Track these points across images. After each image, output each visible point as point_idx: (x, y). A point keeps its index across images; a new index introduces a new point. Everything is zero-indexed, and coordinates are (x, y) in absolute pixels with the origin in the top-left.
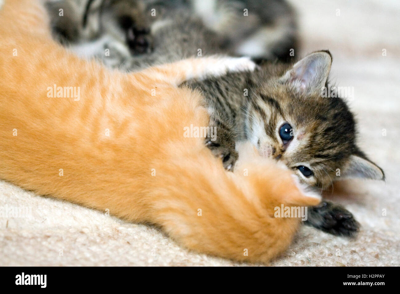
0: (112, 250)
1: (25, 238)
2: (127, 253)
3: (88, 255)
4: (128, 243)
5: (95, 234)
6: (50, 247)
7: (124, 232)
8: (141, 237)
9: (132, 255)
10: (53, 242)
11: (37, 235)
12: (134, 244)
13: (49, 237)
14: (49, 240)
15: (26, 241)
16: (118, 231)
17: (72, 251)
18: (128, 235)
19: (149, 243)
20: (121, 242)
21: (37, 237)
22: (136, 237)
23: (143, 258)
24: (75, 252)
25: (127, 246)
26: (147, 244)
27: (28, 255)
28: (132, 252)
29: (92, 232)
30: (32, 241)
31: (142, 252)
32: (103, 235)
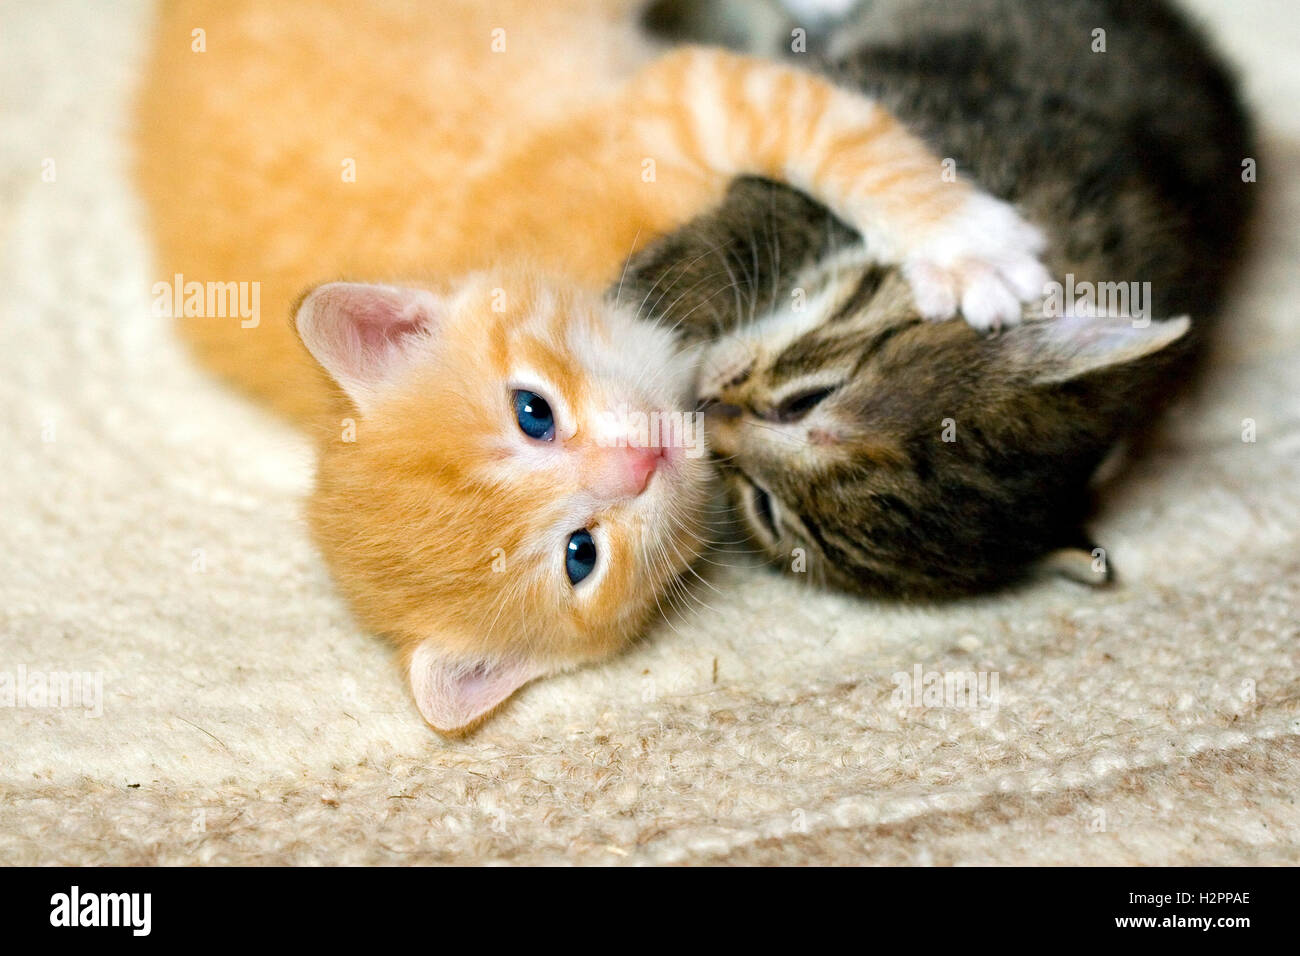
0: (1058, 693)
1: (776, 705)
2: (1108, 690)
3: (983, 722)
4: (1108, 657)
5: (1001, 650)
6: (859, 718)
7: (1092, 623)
8: (1148, 628)
9: (1123, 697)
10: (866, 702)
11: (815, 688)
12: (1128, 658)
13: (851, 687)
14: (854, 696)
15: (777, 716)
16: (1072, 625)
17: (931, 720)
18: (1104, 631)
19: (1174, 645)
20: (1084, 658)
21: (814, 695)
22: (1132, 633)
23: (1159, 698)
24: (943, 723)
25: (1106, 669)
26: (1168, 650)
27: (792, 759)
28: (1123, 687)
29: (988, 644)
30: (799, 712)
31: (1157, 678)
32: (1022, 646)
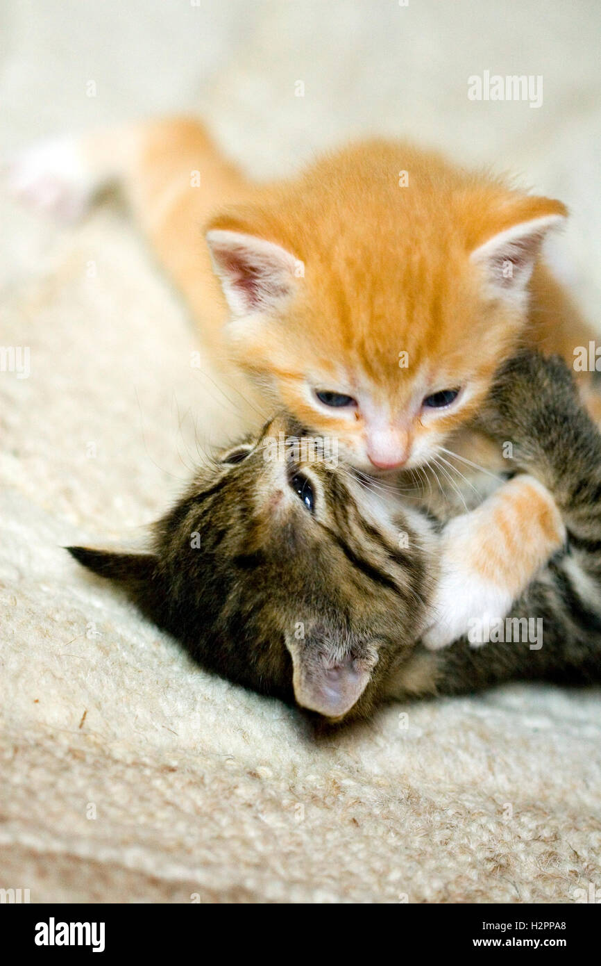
0: (311, 832)
1: (116, 762)
2: (346, 845)
3: (252, 833)
4: (354, 821)
5: (283, 786)
6: (169, 794)
7: (353, 793)
8: (390, 812)
9: (354, 855)
10: (178, 785)
11: (147, 760)
12: (368, 829)
13: (173, 770)
14: (171, 777)
15: (115, 769)
16: (338, 788)
17: (217, 816)
18: (358, 802)
19: (403, 832)
20: (338, 815)
21: (145, 765)
22: (377, 811)
23: (378, 865)
24: (225, 821)
25: (350, 829)
26: (397, 833)
27: (112, 804)
28: (356, 847)
29: (277, 778)
30: (130, 774)
31: (381, 850)
32: (300, 788)
